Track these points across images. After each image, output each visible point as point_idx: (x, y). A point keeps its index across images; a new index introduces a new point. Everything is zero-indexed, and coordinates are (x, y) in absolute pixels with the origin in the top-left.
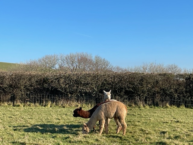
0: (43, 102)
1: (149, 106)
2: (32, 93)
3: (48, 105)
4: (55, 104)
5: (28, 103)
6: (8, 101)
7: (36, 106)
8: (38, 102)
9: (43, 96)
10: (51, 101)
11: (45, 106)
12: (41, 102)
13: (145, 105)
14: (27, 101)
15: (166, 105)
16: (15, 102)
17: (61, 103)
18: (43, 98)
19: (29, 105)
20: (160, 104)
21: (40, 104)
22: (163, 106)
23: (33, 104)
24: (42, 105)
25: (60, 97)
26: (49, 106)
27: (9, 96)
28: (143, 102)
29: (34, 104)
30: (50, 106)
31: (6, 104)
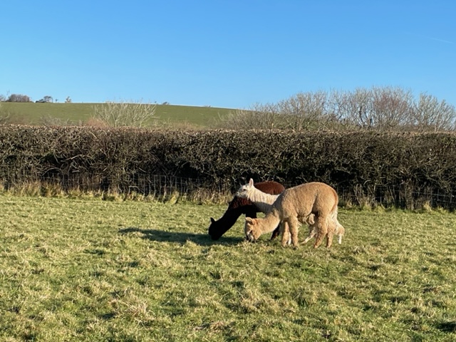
0: (163, 193)
1: (386, 207)
2: (140, 172)
3: (171, 198)
4: (186, 197)
5: (134, 194)
6: (96, 189)
7: (148, 201)
8: (152, 193)
9: (163, 179)
10: (180, 191)
11: (165, 201)
12: (159, 193)
13: (376, 205)
14: (132, 189)
15: (422, 206)
16: (109, 191)
17: (199, 196)
18: (163, 185)
19: (135, 197)
20: (410, 204)
21: (156, 196)
22: (415, 209)
23: (143, 197)
24: (160, 200)
25: (196, 183)
26: (173, 200)
27: (98, 179)
28: (371, 198)
29: (146, 196)
30: (175, 201)
31: (91, 194)
